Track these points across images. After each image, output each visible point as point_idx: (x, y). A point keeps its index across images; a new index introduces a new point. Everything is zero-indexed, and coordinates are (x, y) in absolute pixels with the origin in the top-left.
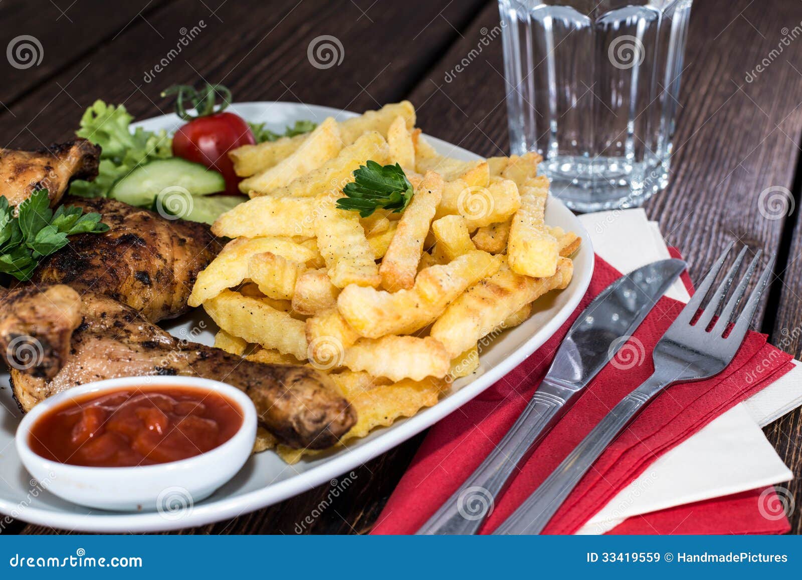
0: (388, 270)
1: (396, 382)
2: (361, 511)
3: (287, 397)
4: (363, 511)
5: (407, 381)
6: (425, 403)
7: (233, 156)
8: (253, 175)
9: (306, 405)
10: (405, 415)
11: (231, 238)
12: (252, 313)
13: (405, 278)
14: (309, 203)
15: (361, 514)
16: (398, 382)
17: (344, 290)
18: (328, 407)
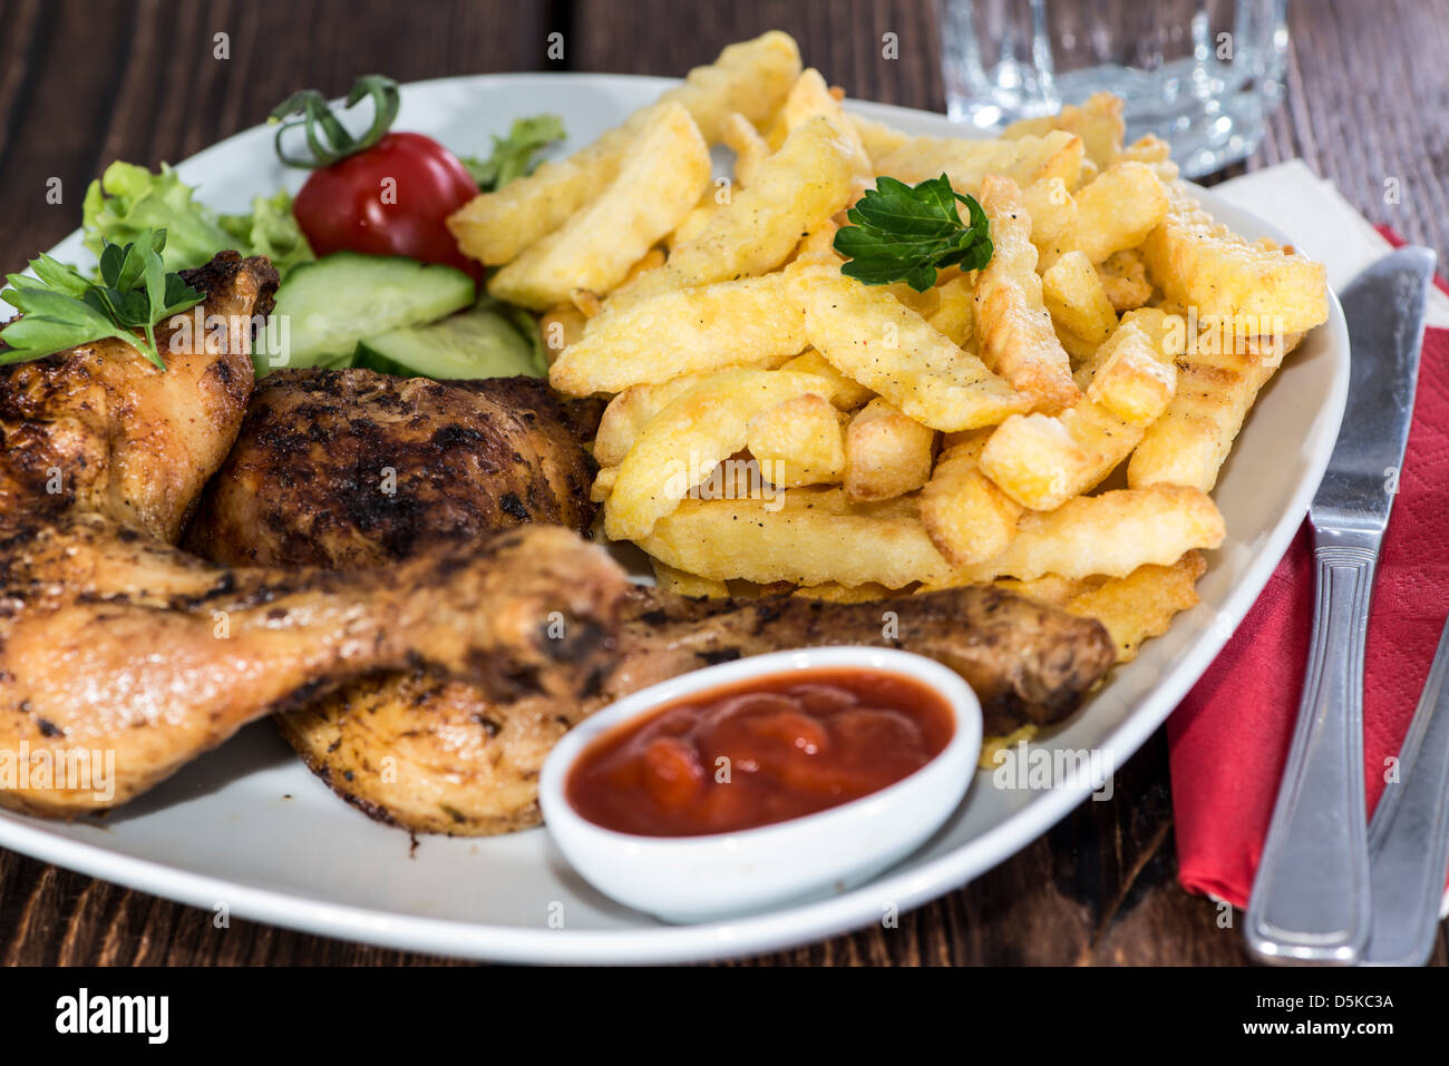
0: (1033, 378)
1: (1124, 577)
2: (1115, 828)
3: (990, 641)
4: (1118, 827)
5: (1147, 569)
6: (1178, 605)
7: (460, 225)
8: (517, 257)
9: (1036, 643)
10: (1153, 634)
11: (613, 392)
12: (761, 525)
13: (1068, 388)
14: (771, 288)
15: (1118, 833)
16: (1129, 577)
17: (1000, 429)
18: (1072, 640)
